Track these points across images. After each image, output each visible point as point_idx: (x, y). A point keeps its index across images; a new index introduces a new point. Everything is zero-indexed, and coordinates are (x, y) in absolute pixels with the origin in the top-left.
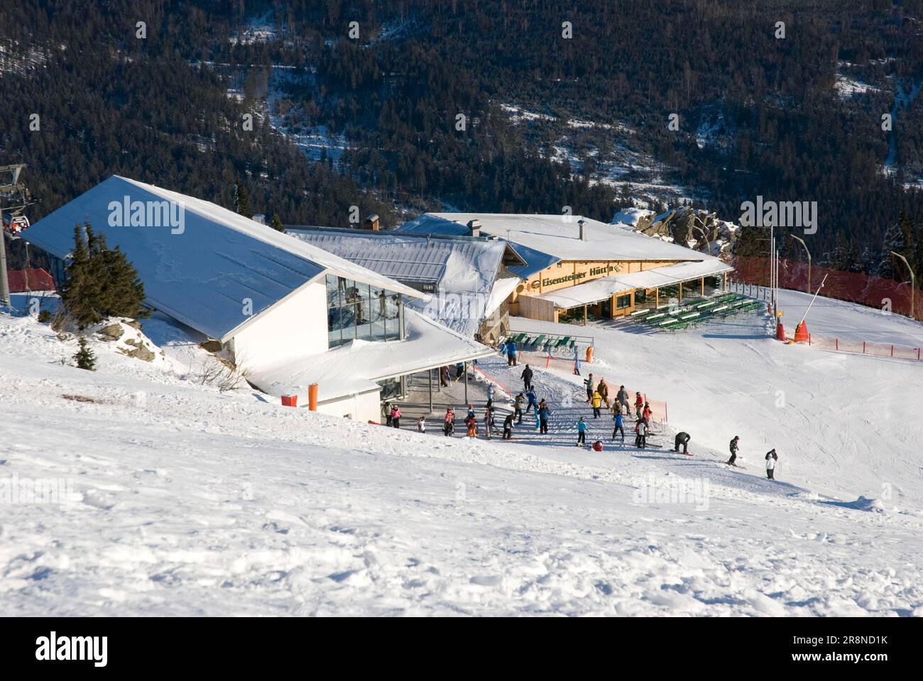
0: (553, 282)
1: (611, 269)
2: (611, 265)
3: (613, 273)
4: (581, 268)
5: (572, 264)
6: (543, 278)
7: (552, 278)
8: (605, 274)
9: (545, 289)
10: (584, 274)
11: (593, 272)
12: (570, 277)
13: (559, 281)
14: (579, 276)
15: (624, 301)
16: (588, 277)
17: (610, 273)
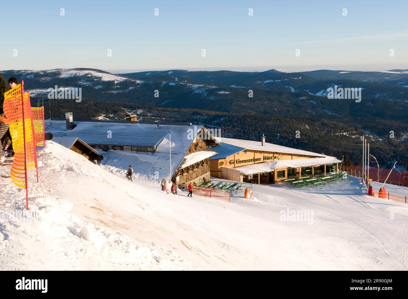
0: (242, 162)
1: (275, 157)
2: (275, 155)
3: (276, 160)
4: (258, 156)
5: (253, 153)
6: (236, 159)
7: (241, 159)
8: (272, 160)
9: (237, 165)
10: (260, 159)
11: (264, 158)
12: (252, 160)
13: (245, 161)
14: (257, 160)
15: (281, 174)
16: (262, 160)
17: (275, 159)
